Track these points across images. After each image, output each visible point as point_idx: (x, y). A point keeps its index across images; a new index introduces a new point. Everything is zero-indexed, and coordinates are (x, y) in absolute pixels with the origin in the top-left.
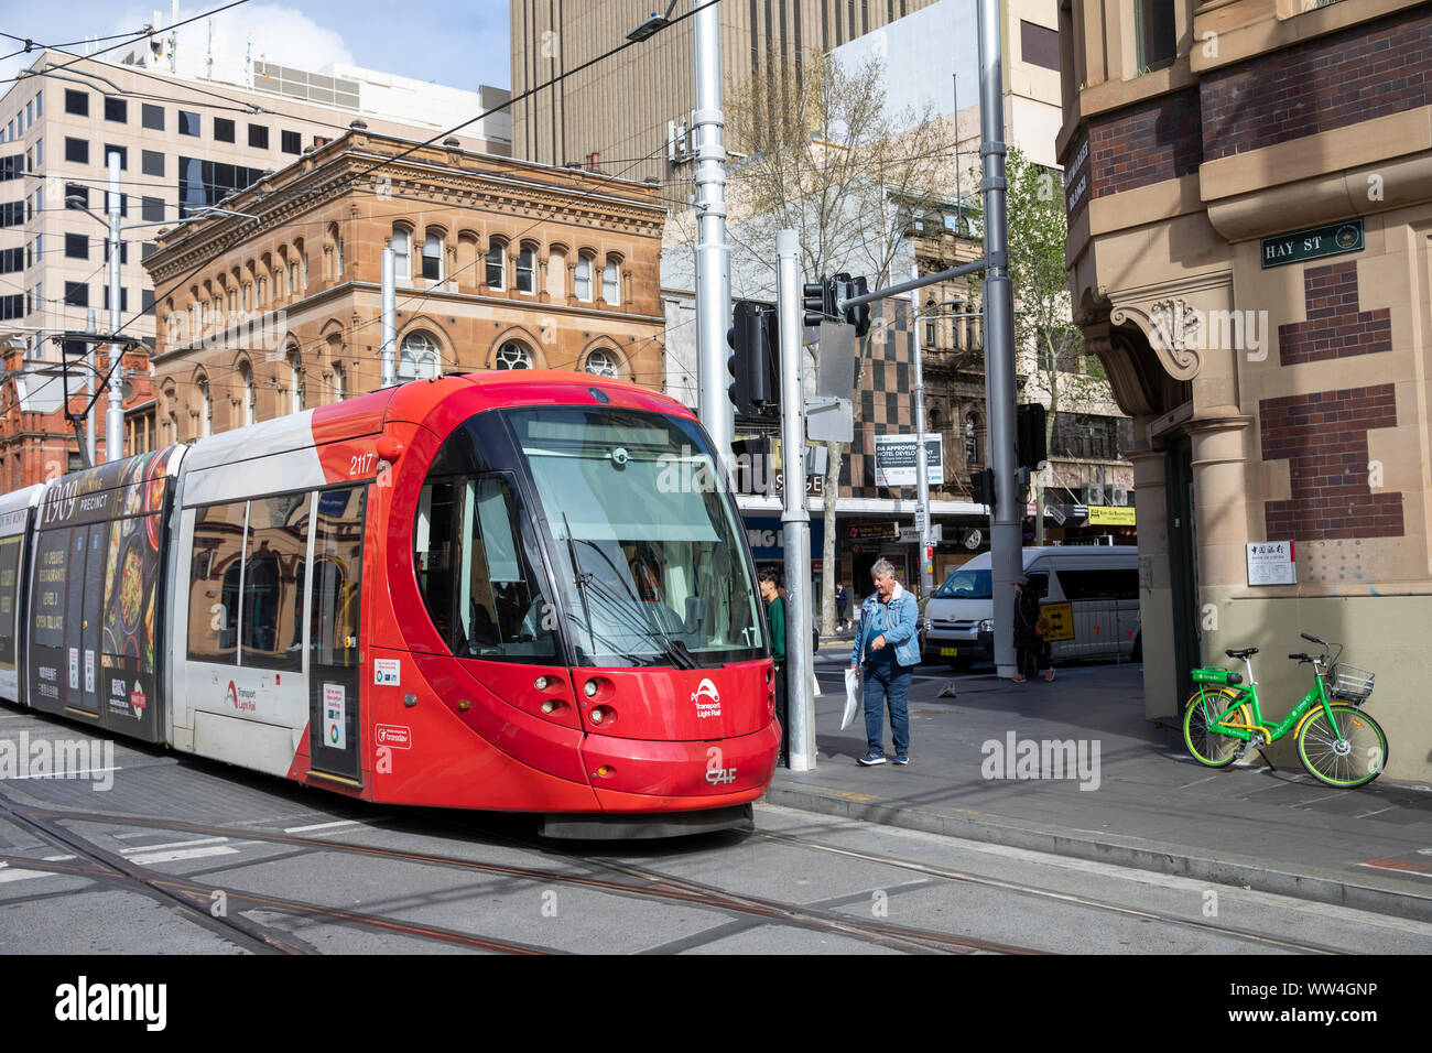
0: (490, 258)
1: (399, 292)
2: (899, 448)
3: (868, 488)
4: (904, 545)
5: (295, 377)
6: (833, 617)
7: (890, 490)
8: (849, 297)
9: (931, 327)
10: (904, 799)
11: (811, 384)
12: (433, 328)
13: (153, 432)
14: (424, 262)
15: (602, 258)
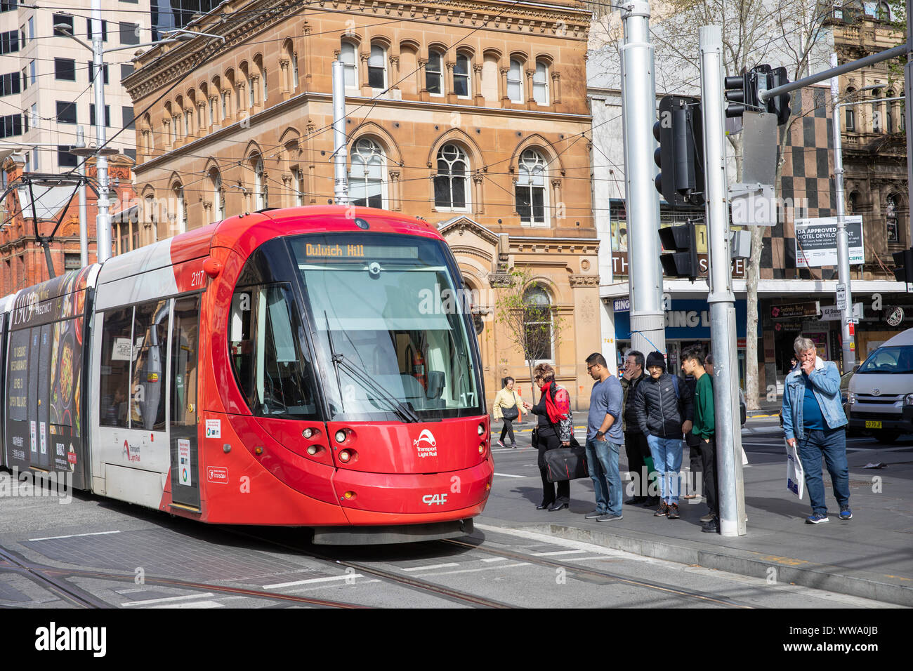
0: (430, 66)
1: (349, 100)
2: (819, 230)
3: (790, 269)
4: (826, 323)
5: (258, 181)
6: (757, 392)
7: (812, 271)
8: (769, 87)
9: (850, 113)
10: (834, 565)
11: (732, 172)
12: (380, 133)
13: (136, 234)
14: (369, 72)
15: (531, 62)
